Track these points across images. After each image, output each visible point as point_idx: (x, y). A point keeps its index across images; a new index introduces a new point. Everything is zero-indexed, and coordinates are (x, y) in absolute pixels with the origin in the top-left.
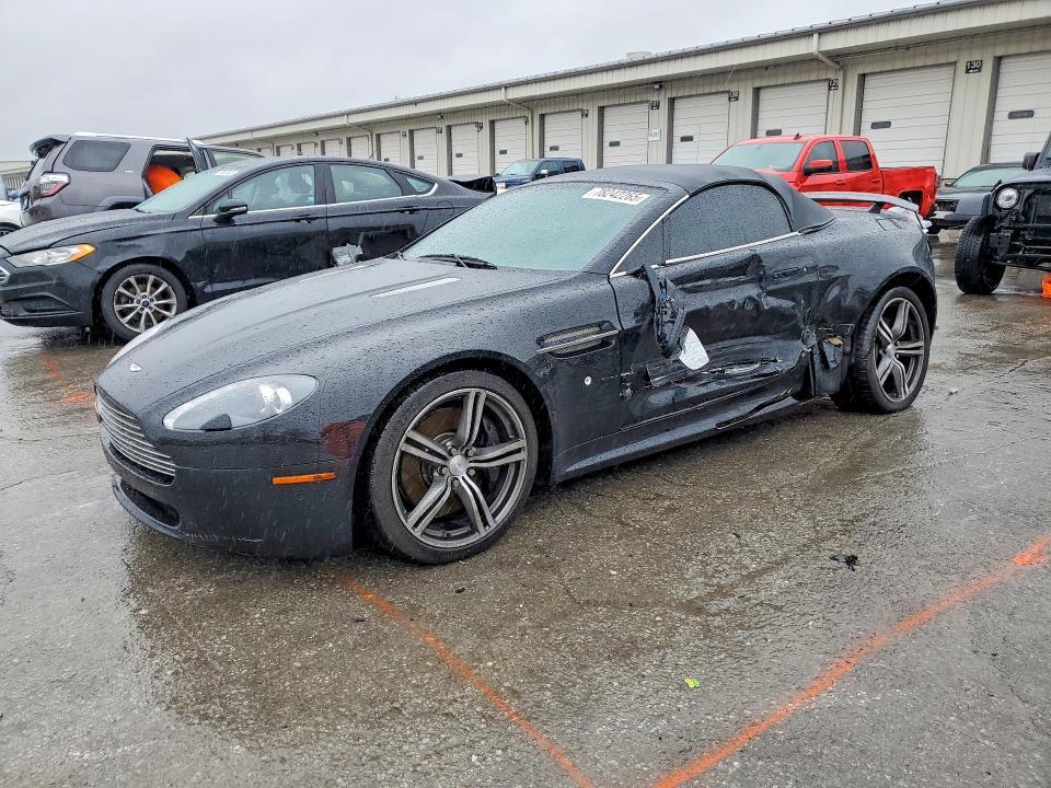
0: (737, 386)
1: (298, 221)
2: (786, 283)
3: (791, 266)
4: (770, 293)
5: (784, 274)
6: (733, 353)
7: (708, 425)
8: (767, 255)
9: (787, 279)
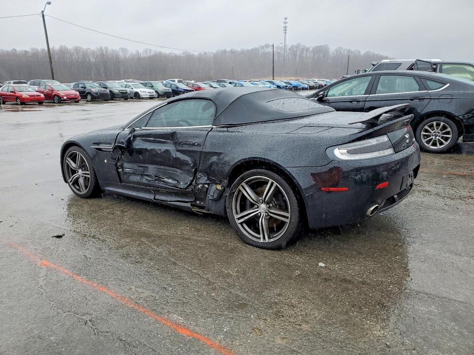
0: (165, 187)
1: (351, 102)
2: (186, 148)
3: (190, 140)
4: (178, 151)
5: (186, 144)
6: (169, 173)
7: (149, 196)
8: (180, 133)
9: (187, 146)
